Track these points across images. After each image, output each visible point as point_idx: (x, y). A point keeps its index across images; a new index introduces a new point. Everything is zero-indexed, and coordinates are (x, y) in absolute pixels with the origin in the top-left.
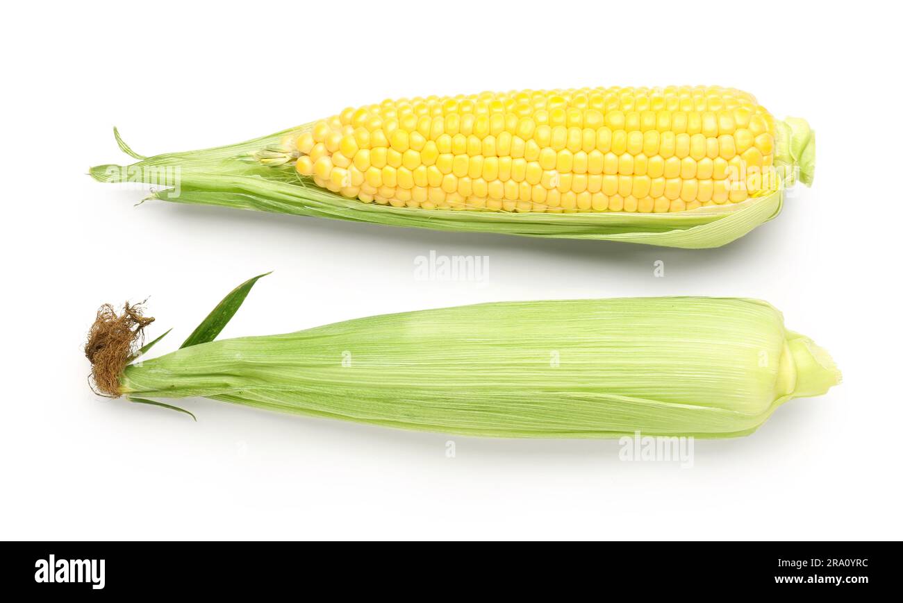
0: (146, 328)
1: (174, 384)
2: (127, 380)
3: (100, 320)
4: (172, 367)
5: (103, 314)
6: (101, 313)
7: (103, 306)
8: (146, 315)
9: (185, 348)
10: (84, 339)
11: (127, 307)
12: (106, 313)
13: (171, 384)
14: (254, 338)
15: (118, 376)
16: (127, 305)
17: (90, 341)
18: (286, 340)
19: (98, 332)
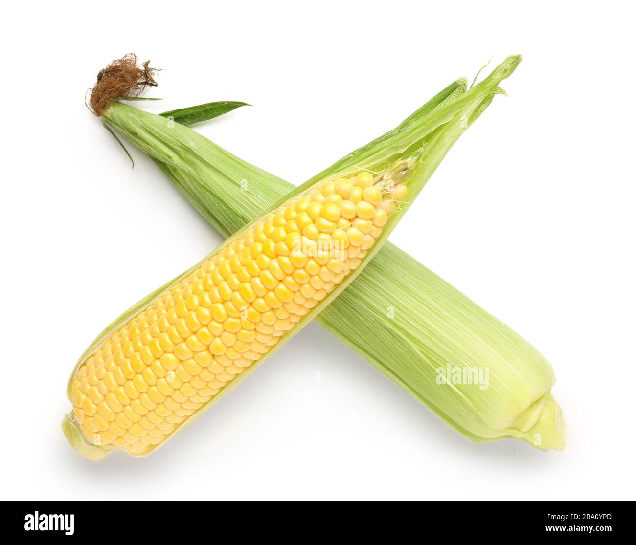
0: (148, 87)
1: (139, 133)
2: (112, 108)
3: (124, 62)
4: (146, 122)
5: (127, 59)
6: (127, 58)
7: (132, 54)
8: (155, 78)
9: (162, 117)
10: (104, 65)
11: (146, 64)
12: (130, 60)
13: (136, 132)
14: (210, 142)
15: (108, 100)
16: (149, 62)
17: (107, 68)
18: (230, 157)
19: (116, 66)
